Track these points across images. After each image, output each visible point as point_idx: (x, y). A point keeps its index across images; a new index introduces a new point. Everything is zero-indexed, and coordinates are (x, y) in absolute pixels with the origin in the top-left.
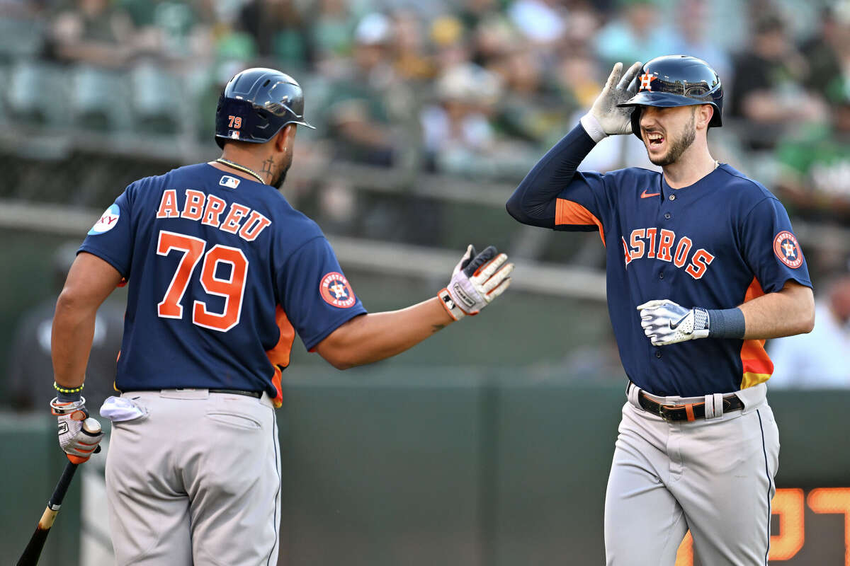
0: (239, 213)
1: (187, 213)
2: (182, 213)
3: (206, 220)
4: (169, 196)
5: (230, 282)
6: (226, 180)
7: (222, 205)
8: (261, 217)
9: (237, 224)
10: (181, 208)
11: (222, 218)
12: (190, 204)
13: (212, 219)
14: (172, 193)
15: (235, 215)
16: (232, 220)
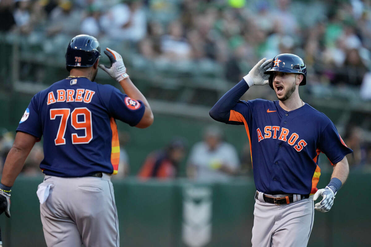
0: (80, 92)
1: (59, 100)
2: (57, 100)
3: (68, 100)
4: (51, 95)
5: (85, 122)
6: (72, 82)
7: (73, 91)
8: (90, 91)
9: (81, 97)
10: (56, 98)
11: (74, 97)
12: (60, 95)
13: (71, 99)
14: (52, 93)
15: (79, 94)
16: (79, 96)
